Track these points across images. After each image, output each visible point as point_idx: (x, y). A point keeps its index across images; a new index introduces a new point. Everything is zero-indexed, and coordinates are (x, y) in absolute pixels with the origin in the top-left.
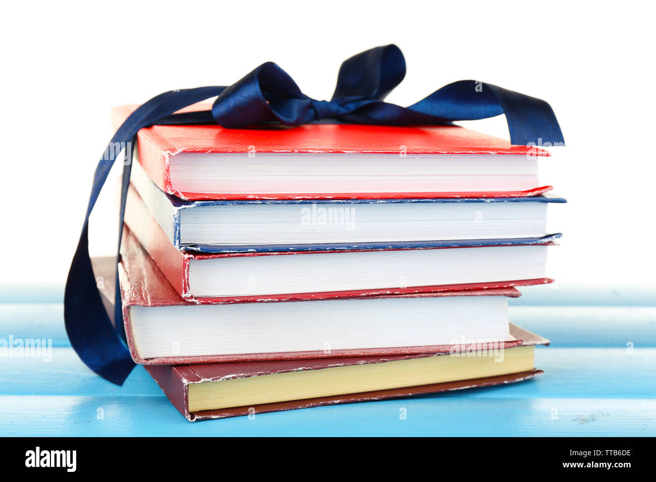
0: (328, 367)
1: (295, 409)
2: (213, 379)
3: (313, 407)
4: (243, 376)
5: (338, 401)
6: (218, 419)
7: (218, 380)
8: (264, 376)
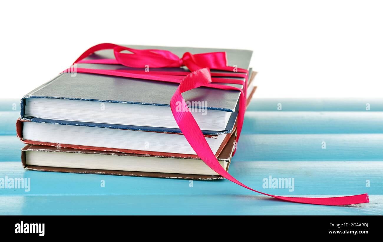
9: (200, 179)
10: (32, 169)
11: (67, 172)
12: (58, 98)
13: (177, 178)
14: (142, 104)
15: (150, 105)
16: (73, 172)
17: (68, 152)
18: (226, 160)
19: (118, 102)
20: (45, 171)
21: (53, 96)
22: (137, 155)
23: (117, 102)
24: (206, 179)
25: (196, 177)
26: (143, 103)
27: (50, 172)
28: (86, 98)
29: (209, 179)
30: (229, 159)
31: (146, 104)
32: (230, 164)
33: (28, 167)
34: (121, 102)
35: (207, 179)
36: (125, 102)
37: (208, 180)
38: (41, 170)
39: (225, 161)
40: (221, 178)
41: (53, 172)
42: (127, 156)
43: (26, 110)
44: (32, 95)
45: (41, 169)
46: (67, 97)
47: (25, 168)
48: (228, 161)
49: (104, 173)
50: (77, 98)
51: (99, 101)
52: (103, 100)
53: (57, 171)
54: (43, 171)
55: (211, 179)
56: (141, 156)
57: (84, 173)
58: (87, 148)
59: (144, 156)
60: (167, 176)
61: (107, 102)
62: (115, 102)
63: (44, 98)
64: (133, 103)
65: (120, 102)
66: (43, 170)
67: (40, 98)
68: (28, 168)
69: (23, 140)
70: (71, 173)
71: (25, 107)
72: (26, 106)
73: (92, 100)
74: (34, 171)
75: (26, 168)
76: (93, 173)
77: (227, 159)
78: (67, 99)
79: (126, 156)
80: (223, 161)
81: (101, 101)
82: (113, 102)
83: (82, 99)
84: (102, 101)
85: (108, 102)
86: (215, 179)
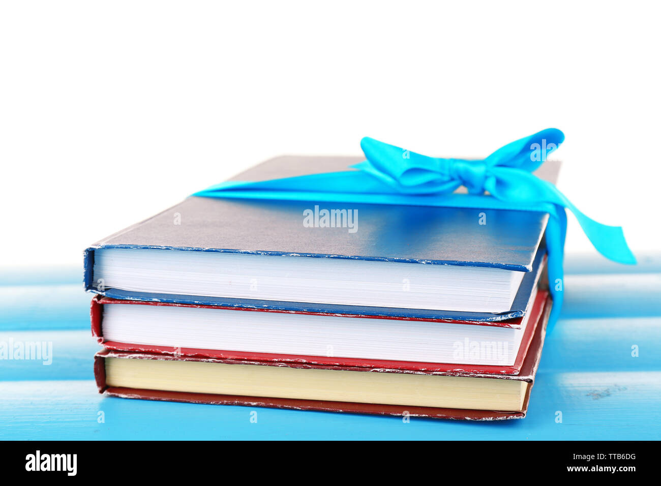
0: (242, 363)
1: (207, 404)
2: (119, 356)
3: (227, 404)
4: (149, 358)
5: (255, 404)
6: (126, 398)
7: (124, 357)
8: (171, 361)
9: (468, 418)
10: (116, 394)
11: (187, 400)
12: (158, 249)
13: (417, 415)
14: (332, 258)
15: (348, 258)
16: (200, 402)
17: (189, 360)
18: (526, 378)
19: (280, 255)
20: (142, 399)
21: (148, 244)
22: (332, 367)
23: (278, 254)
24: (480, 420)
25: (459, 415)
26: (332, 256)
27: (152, 400)
28: (215, 247)
29: (487, 419)
30: (531, 377)
31: (339, 258)
32: (532, 386)
33: (110, 391)
34: (287, 254)
35: (484, 419)
36: (295, 255)
37: (486, 421)
38: (136, 396)
39: (524, 380)
40: (515, 417)
41: (160, 400)
42: (311, 368)
43: (95, 273)
44: (108, 242)
45: (136, 394)
46: (177, 246)
47: (101, 392)
48: (530, 382)
49: (263, 404)
50: (195, 247)
51: (241, 253)
52: (249, 251)
53: (168, 399)
54: (139, 399)
55: (491, 419)
56: (341, 370)
57: (222, 404)
58: (238, 356)
59: (346, 370)
60: (395, 413)
61: (258, 254)
62: (274, 255)
63: (130, 248)
64: (311, 257)
65: (284, 254)
66: (140, 396)
67: (121, 248)
68: (109, 393)
69: (104, 343)
70: (196, 403)
71: (93, 267)
72: (94, 265)
73: (226, 251)
74: (121, 398)
75: (106, 393)
76: (241, 403)
77: (527, 375)
78: (175, 249)
79: (309, 368)
80: (519, 380)
81: (245, 253)
82: (271, 255)
83: (207, 249)
84: (248, 253)
85: (260, 254)
86: (501, 418)
